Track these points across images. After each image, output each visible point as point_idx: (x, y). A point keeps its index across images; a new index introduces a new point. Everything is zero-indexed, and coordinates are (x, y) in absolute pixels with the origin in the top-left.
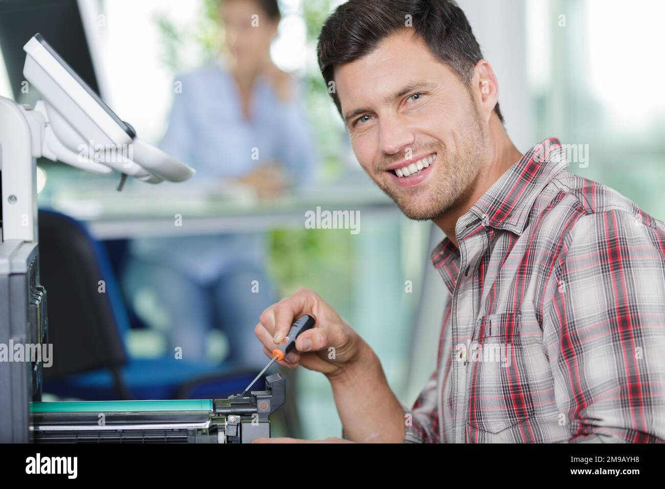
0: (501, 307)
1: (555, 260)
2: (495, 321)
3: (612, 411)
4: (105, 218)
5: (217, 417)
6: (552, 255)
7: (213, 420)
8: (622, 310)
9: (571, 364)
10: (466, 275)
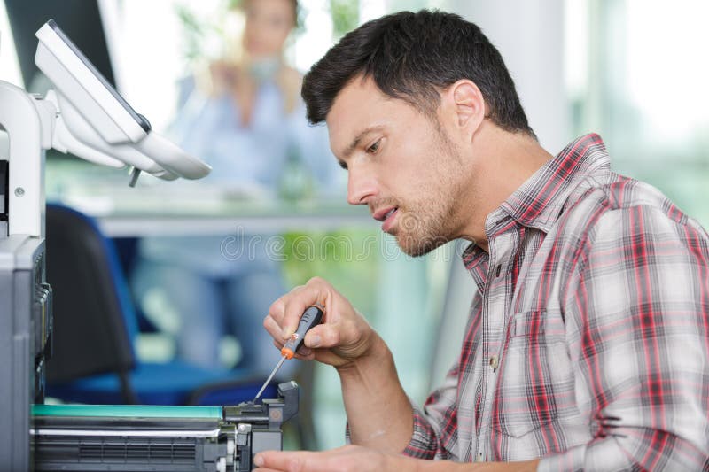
0: (527, 306)
1: (579, 255)
2: (520, 320)
3: (632, 410)
4: (117, 216)
5: (226, 425)
6: (576, 251)
7: (222, 428)
8: (645, 307)
9: (592, 363)
10: (498, 276)
